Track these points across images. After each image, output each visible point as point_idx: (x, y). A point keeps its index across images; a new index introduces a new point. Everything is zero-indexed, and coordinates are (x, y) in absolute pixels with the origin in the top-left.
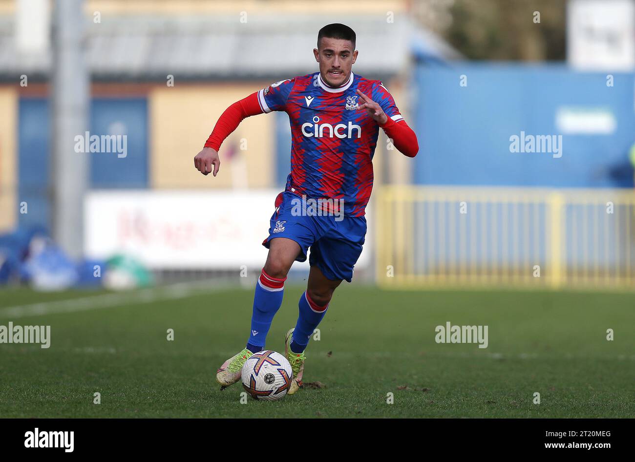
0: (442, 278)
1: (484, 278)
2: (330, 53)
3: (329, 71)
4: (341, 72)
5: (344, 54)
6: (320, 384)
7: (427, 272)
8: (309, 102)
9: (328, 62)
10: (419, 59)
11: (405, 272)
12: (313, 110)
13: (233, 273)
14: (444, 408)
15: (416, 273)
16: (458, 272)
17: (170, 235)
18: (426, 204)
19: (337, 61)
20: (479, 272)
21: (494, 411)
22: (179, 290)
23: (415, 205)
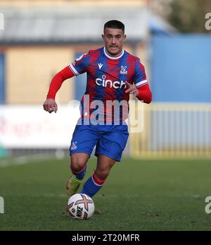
0: (167, 153)
1: (190, 154)
2: (110, 36)
3: (110, 46)
4: (117, 46)
5: (118, 36)
6: (100, 212)
7: (158, 150)
8: (100, 67)
9: (109, 41)
10: (154, 32)
11: (146, 150)
12: (103, 72)
13: (52, 151)
14: (168, 225)
15: (152, 150)
16: (175, 150)
17: (17, 130)
18: (158, 112)
19: (114, 40)
20: (187, 150)
21: (195, 227)
22: (22, 160)
23: (152, 113)
